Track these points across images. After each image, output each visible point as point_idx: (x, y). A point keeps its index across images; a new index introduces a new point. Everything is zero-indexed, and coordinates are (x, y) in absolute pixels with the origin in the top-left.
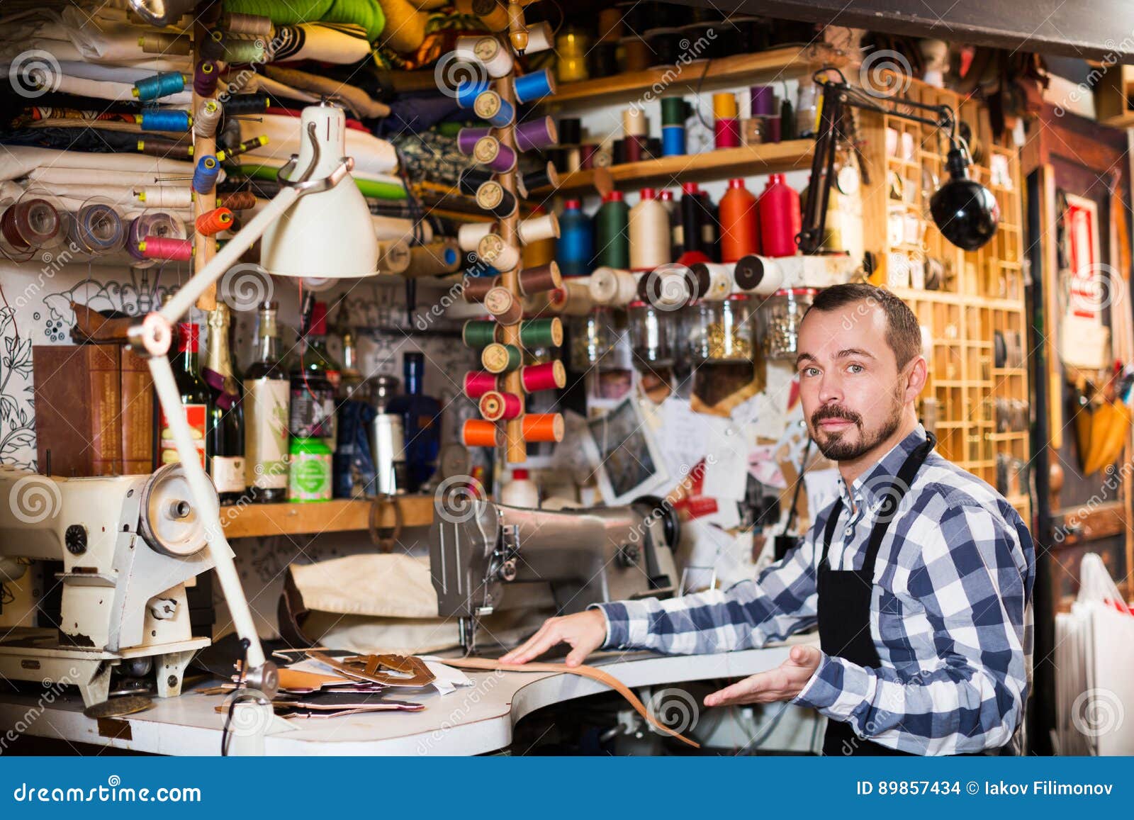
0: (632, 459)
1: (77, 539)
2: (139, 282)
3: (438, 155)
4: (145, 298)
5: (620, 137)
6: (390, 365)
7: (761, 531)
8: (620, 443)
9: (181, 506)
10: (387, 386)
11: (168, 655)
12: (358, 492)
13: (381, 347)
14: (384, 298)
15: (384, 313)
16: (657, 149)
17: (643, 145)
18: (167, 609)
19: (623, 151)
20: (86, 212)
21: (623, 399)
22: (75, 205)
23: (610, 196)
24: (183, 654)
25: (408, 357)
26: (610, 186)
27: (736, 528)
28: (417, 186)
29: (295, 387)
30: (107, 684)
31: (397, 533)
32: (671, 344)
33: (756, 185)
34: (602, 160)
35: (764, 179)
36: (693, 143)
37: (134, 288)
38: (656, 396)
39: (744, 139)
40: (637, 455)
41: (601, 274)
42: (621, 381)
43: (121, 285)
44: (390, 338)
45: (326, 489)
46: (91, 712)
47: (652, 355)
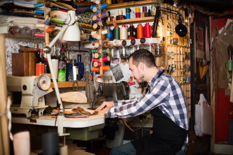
0: (119, 75)
1: (25, 87)
2: (30, 41)
3: (84, 18)
4: (31, 44)
5: (118, 15)
6: (74, 57)
7: (143, 88)
8: (117, 72)
9: (45, 81)
10: (74, 61)
11: (41, 108)
12: (70, 80)
13: (72, 54)
14: (73, 44)
15: (73, 47)
16: (125, 18)
17: (122, 17)
18: (41, 100)
19: (118, 18)
20: (24, 28)
21: (117, 64)
22: (22, 27)
23: (116, 26)
24: (43, 108)
25: (78, 56)
26: (116, 24)
27: (139, 87)
28: (80, 24)
29: (59, 60)
30: (31, 113)
31: (77, 88)
32: (127, 53)
33: (143, 24)
34: (114, 19)
35: (145, 23)
36: (131, 17)
37: (29, 42)
38: (124, 63)
39: (141, 16)
40: (120, 74)
41: (115, 40)
42: (117, 60)
43: (27, 41)
44: (74, 52)
45: (65, 80)
46: (28, 118)
47: (124, 55)
